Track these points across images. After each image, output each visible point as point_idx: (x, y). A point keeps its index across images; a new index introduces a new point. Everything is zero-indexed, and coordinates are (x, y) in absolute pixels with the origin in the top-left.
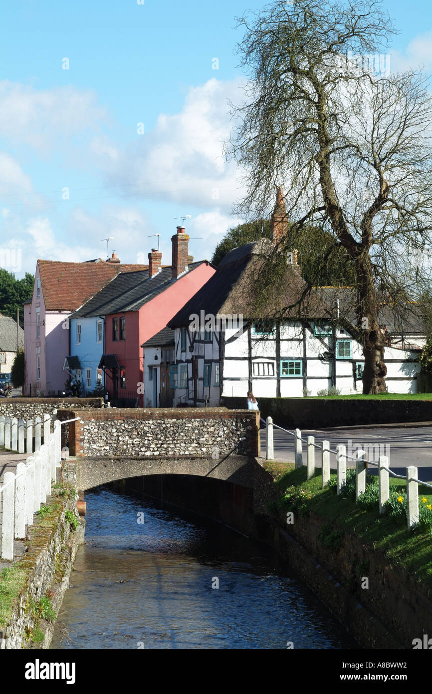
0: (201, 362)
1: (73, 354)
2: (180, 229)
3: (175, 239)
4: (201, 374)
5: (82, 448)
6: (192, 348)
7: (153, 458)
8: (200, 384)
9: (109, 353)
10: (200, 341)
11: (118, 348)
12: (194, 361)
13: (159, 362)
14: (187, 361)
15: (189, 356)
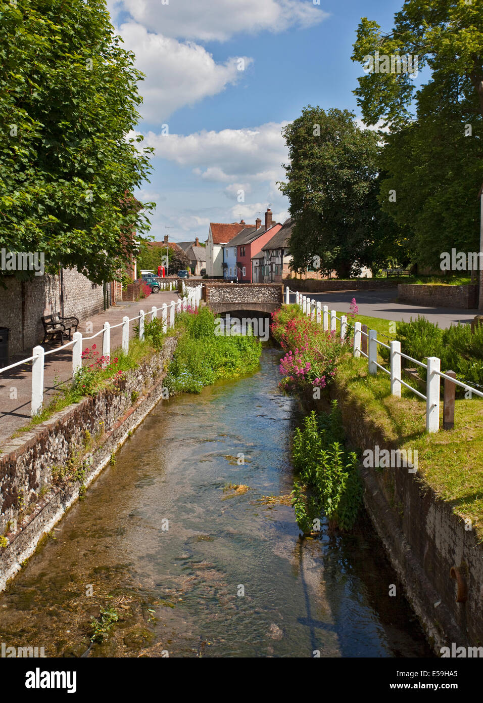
0: (274, 265)
1: (225, 262)
2: (269, 210)
3: (266, 214)
4: (274, 270)
5: (209, 299)
6: (270, 259)
7: (239, 304)
8: (274, 274)
9: (239, 261)
10: (274, 256)
11: (242, 259)
12: (271, 265)
13: (258, 265)
14: (269, 265)
15: (270, 262)
